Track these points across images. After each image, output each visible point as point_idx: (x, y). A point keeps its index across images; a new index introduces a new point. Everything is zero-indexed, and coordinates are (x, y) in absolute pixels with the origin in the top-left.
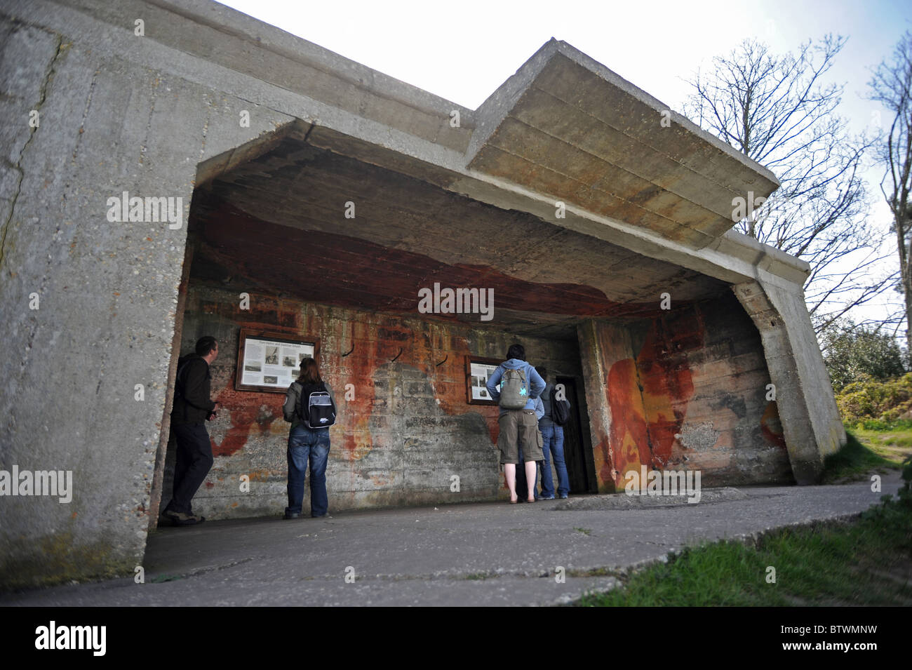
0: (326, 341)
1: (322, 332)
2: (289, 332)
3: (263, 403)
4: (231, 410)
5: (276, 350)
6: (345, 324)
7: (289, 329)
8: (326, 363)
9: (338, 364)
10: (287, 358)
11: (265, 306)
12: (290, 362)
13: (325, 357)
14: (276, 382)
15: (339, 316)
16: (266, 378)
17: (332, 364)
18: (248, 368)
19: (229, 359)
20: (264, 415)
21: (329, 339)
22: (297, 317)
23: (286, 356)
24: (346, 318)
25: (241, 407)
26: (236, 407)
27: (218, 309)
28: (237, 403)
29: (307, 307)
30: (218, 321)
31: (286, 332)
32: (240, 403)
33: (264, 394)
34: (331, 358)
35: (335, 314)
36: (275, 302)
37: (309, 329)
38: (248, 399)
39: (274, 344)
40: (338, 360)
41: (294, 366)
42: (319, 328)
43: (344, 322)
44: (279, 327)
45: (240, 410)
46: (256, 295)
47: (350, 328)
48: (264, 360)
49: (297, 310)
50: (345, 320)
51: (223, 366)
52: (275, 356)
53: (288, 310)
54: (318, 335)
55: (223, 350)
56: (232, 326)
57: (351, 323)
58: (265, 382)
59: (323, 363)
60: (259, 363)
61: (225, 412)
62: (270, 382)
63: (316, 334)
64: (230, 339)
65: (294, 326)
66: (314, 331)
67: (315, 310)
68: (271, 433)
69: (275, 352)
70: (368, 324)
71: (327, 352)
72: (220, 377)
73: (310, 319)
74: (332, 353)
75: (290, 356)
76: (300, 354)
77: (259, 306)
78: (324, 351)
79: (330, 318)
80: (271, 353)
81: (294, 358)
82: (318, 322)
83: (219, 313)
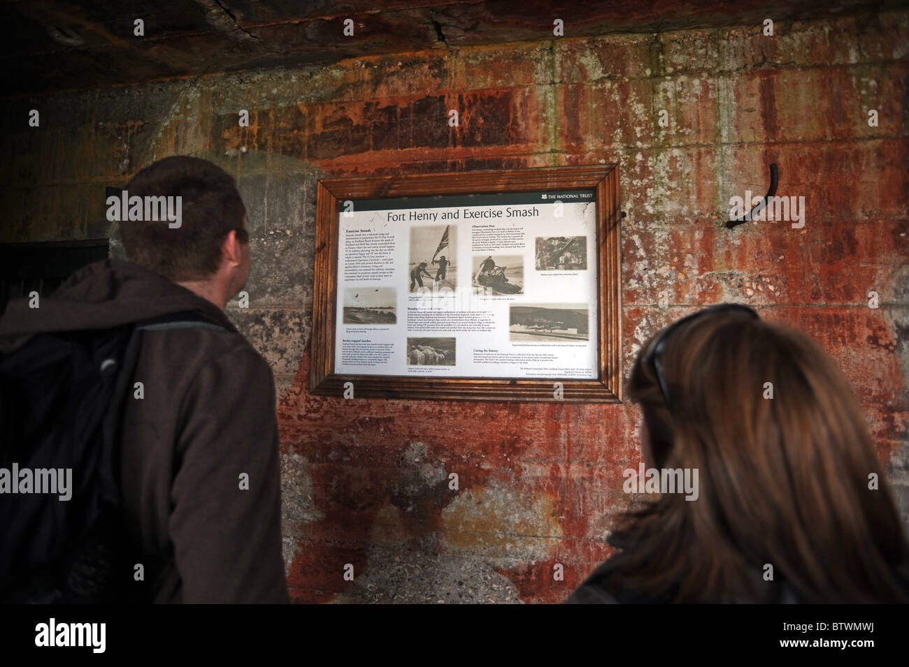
0: (645, 172)
1: (628, 137)
2: (495, 164)
3: (414, 437)
4: (312, 459)
5: (445, 237)
6: (725, 89)
7: (491, 150)
8: (651, 266)
9: (705, 264)
10: (489, 263)
11: (403, 89)
12: (502, 278)
13: (647, 238)
14: (450, 359)
15: (696, 64)
16: (414, 343)
17: (680, 267)
18: (353, 316)
19: (298, 288)
20: (418, 479)
21: (660, 164)
22: (518, 100)
23: (486, 254)
24: (731, 64)
25: (344, 449)
26: (327, 449)
27: (259, 132)
28: (329, 437)
29: (558, 57)
30: (260, 171)
31: (481, 165)
32: (335, 434)
33: (413, 405)
34: (676, 241)
35: (679, 59)
36: (438, 64)
37: (573, 137)
38: (362, 422)
39: (437, 217)
40: (707, 245)
41: (516, 290)
42: (612, 127)
43: (721, 82)
44: (455, 152)
45: (340, 461)
46: (372, 59)
47: (755, 102)
48: (406, 280)
49: (519, 76)
50: (728, 74)
51: (282, 315)
52: (443, 262)
53: (484, 82)
54: (612, 153)
55: (278, 262)
56: (301, 179)
57: (757, 81)
58: (413, 360)
59: (641, 266)
60: (390, 293)
61: (296, 465)
62: (428, 361)
63: (600, 153)
64: (297, 222)
65: (515, 137)
66: (591, 144)
67: (589, 61)
68: (445, 543)
69: (441, 247)
70: (845, 67)
71: (658, 216)
72: (275, 349)
73: (574, 96)
74: (679, 219)
75: (500, 254)
76: (539, 241)
77: (382, 92)
78: (640, 216)
79: (657, 77)
80: (428, 253)
81: (521, 258)
82: (607, 105)
83: (262, 147)
